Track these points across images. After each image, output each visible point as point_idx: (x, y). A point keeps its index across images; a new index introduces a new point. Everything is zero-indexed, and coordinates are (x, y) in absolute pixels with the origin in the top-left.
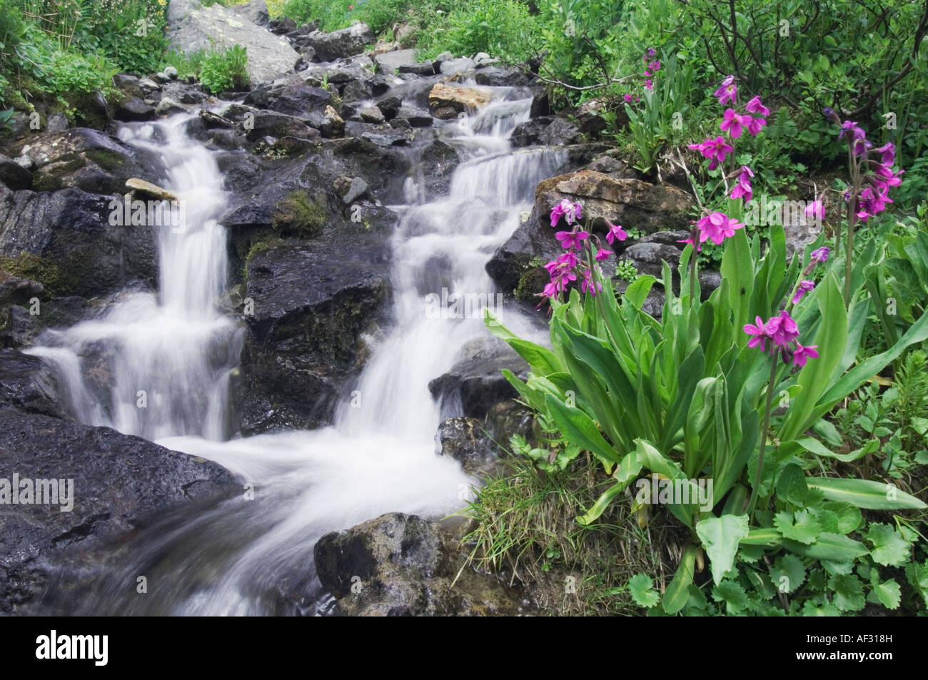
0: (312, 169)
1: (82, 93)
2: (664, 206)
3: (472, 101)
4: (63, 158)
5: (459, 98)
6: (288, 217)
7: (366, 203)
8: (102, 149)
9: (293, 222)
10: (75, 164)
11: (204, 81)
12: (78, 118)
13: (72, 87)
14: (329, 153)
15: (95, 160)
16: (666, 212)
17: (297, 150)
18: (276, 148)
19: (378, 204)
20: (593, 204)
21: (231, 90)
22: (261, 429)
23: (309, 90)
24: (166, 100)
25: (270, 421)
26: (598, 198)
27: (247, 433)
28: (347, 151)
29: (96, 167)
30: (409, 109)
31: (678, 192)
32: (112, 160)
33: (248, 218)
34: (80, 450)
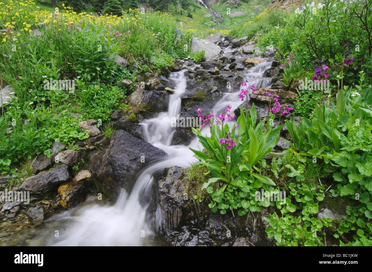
0: (206, 85)
1: (163, 67)
2: (287, 97)
3: (257, 62)
4: (156, 83)
5: (253, 62)
6: (195, 97)
7: (217, 93)
8: (163, 80)
9: (196, 98)
10: (158, 84)
11: (195, 60)
12: (162, 73)
13: (161, 66)
14: (212, 79)
15: (162, 83)
16: (288, 99)
17: (204, 79)
18: (200, 78)
19: (221, 93)
20: (264, 97)
21: (200, 61)
22: (178, 144)
23: (214, 62)
24: (184, 66)
25: (180, 143)
26: (265, 95)
27: (175, 144)
28: (216, 79)
29: (161, 84)
30: (239, 66)
31: (293, 93)
32: (165, 83)
33: (186, 97)
34: (139, 144)
